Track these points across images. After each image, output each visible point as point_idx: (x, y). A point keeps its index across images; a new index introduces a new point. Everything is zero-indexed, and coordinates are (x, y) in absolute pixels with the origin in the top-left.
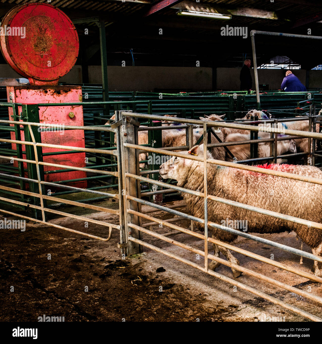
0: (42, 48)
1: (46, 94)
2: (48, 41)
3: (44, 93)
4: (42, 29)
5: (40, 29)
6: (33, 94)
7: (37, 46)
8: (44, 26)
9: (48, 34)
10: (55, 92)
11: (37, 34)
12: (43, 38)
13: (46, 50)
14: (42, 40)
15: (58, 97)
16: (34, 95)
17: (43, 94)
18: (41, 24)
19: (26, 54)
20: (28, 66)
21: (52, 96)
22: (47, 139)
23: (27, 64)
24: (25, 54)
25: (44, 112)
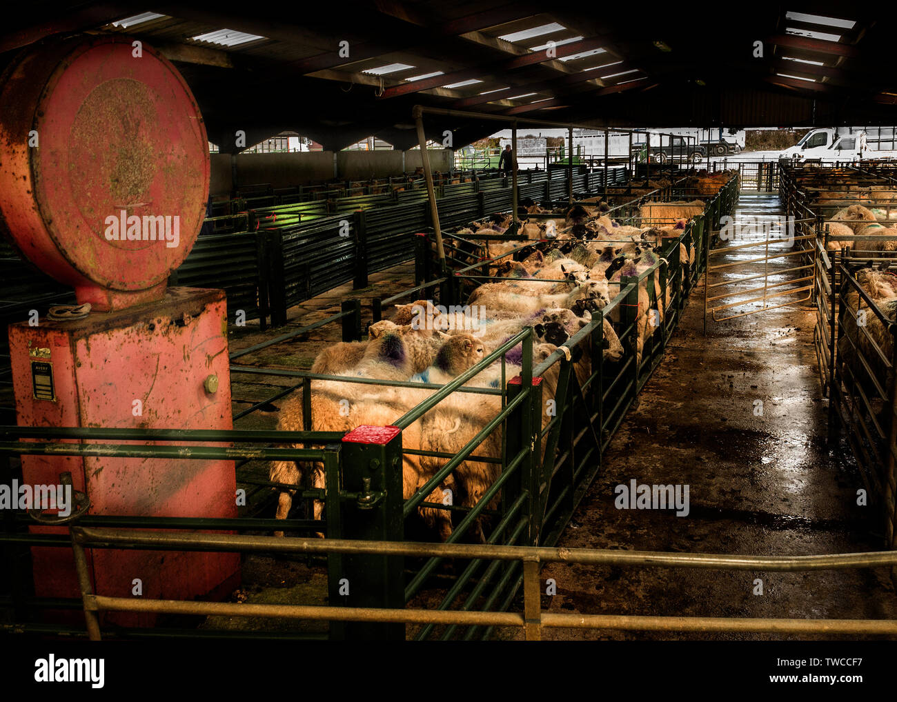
0: (131, 187)
1: (154, 337)
2: (145, 161)
3: (147, 333)
4: (128, 122)
5: (125, 123)
6: (122, 344)
7: (117, 180)
8: (133, 112)
9: (144, 138)
10: (172, 323)
11: (117, 140)
12: (133, 151)
13: (140, 190)
14: (131, 158)
15: (178, 335)
16: (123, 347)
17: (145, 337)
18: (127, 107)
19: (90, 211)
20: (95, 252)
21: (166, 338)
22: (155, 479)
23: (92, 243)
24: (86, 209)
25: (148, 394)
